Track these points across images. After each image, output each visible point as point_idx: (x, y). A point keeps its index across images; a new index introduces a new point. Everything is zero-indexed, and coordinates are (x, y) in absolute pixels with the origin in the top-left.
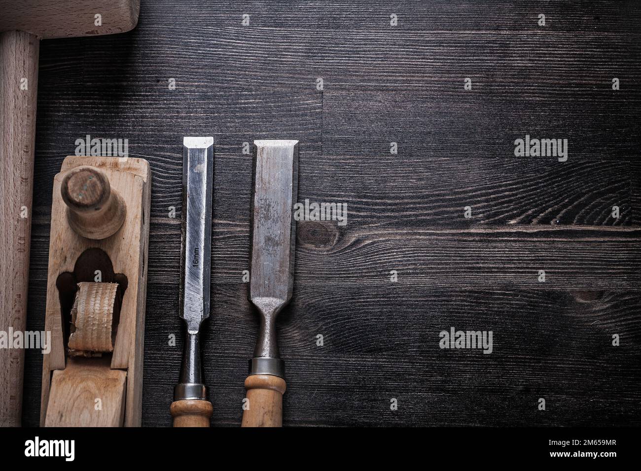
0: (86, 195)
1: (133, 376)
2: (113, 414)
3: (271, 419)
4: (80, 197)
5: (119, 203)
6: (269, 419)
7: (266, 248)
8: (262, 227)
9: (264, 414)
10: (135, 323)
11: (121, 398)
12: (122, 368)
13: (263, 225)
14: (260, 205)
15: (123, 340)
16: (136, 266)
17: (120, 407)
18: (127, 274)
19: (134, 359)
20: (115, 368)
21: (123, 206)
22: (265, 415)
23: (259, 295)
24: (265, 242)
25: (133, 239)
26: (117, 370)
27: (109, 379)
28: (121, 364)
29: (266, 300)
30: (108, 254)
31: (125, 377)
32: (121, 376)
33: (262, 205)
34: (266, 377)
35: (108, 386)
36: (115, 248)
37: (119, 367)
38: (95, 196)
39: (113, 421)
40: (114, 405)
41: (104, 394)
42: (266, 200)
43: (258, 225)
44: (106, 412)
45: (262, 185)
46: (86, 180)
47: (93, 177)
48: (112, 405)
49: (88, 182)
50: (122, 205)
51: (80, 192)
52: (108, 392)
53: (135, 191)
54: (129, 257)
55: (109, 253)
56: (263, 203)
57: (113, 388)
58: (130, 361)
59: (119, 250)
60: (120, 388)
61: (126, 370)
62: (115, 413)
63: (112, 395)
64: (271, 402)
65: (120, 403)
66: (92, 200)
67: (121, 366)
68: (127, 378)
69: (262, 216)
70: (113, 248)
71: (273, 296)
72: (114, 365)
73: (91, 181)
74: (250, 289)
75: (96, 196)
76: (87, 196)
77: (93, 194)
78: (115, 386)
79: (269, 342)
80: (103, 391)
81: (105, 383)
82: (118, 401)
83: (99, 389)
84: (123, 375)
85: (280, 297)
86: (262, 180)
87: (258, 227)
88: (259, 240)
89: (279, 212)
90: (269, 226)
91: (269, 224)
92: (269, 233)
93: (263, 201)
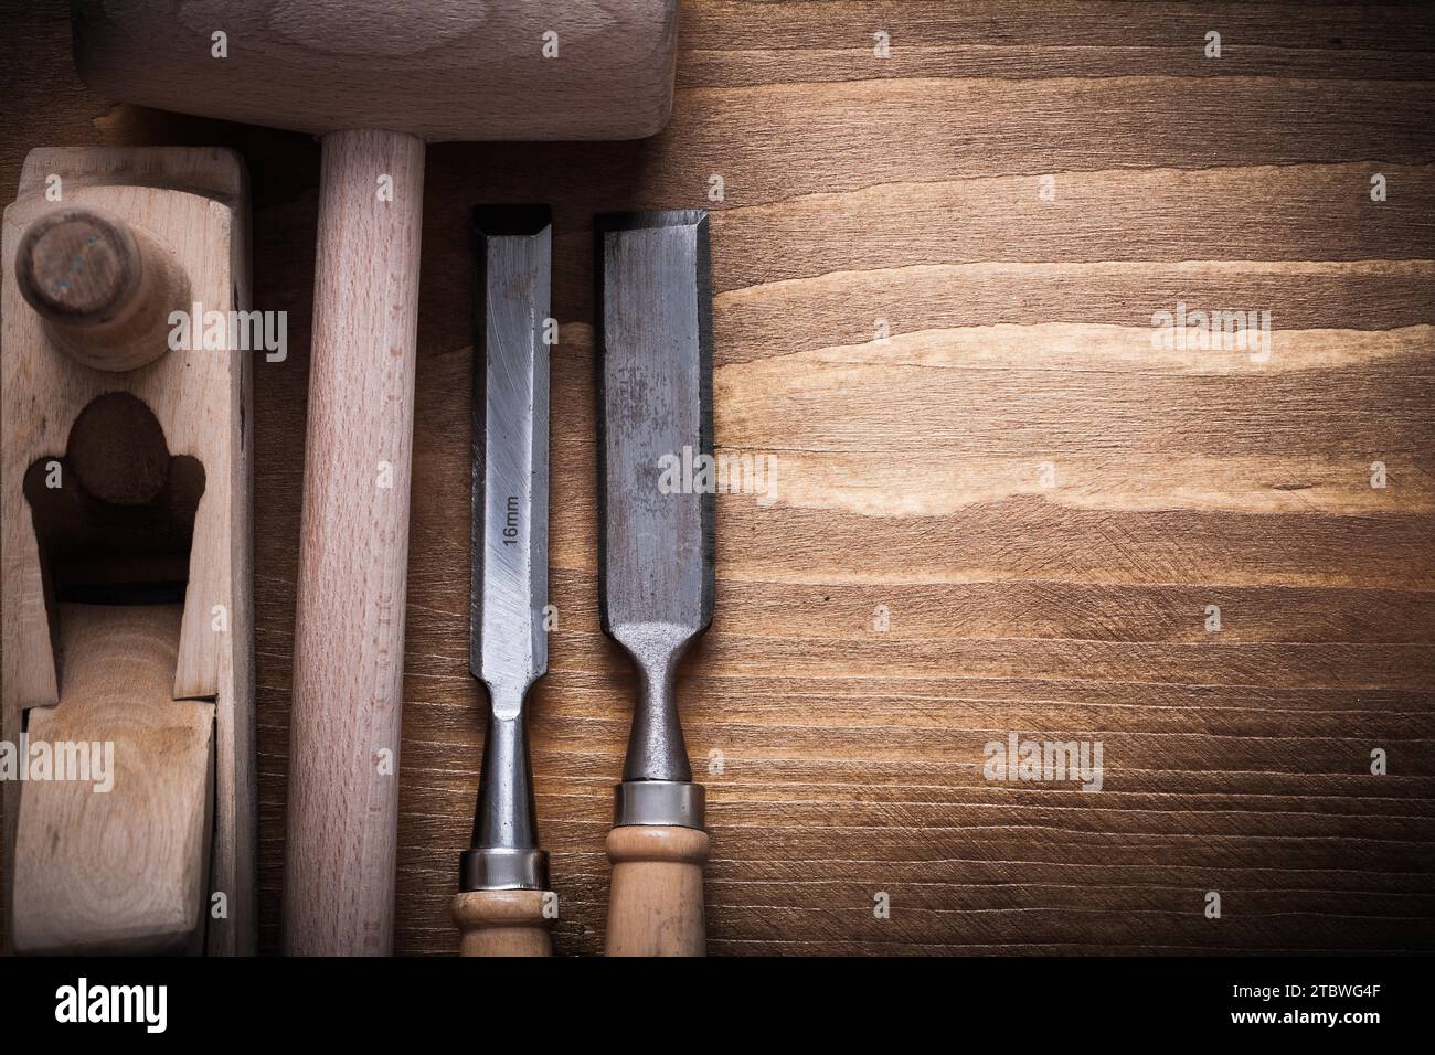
0: (78, 285)
1: (232, 715)
2: (186, 827)
3: (678, 940)
4: (64, 291)
5: (172, 284)
6: (675, 940)
7: (642, 495)
8: (626, 439)
9: (660, 927)
10: (229, 579)
11: (203, 782)
12: (201, 695)
13: (628, 436)
14: (618, 385)
15: (201, 626)
16: (225, 433)
17: (203, 805)
18: (203, 455)
19: (231, 671)
20: (185, 696)
21: (182, 291)
22: (664, 929)
23: (629, 619)
24: (638, 479)
25: (213, 366)
26: (190, 702)
27: (170, 729)
28: (199, 686)
29: (649, 630)
30: (152, 407)
31: (211, 721)
32: (200, 717)
33: (624, 386)
34: (661, 833)
35: (169, 748)
36: (167, 391)
37: (195, 695)
38: (101, 289)
39: (186, 847)
40: (187, 802)
41: (159, 774)
42: (633, 370)
43: (618, 436)
44: (167, 825)
45: (622, 334)
46: (81, 246)
47: (98, 238)
48: (181, 804)
49: (86, 250)
50: (178, 289)
51: (64, 276)
52: (169, 765)
53: (211, 240)
54: (205, 412)
55: (153, 404)
56: (625, 379)
57: (182, 753)
58: (220, 676)
59: (177, 394)
60: (201, 755)
61: (212, 699)
62: (190, 824)
63: (180, 774)
64: (677, 895)
65: (202, 795)
66: (93, 298)
67: (198, 692)
68: (215, 721)
69: (625, 412)
70: (162, 392)
71: (666, 619)
72: (181, 689)
73: (91, 248)
74: (606, 604)
75: (105, 289)
76: (82, 287)
77: (97, 282)
78: (187, 748)
79: (661, 739)
80: (158, 765)
81: (162, 742)
82: (195, 790)
83: (147, 759)
84: (204, 713)
85: (684, 621)
86: (620, 319)
87: (617, 443)
88: (623, 475)
89: (667, 401)
90: (646, 439)
91: (645, 433)
92: (647, 456)
93: (627, 374)
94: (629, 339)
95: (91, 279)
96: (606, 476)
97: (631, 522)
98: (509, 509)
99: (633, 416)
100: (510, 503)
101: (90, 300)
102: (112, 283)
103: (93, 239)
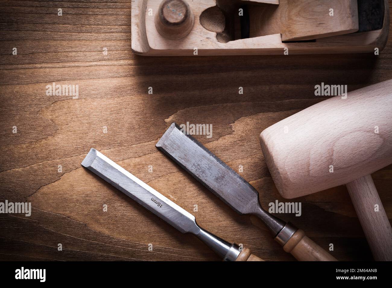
7: (221, 184)
8: (207, 178)
14: (194, 170)
24: (217, 182)
42: (194, 165)
45: (185, 161)
71: (250, 200)
85: (253, 197)
86: (181, 158)
87: (206, 180)
88: (213, 185)
89: (206, 163)
90: (210, 174)
92: (214, 176)
97: (224, 191)
99: (203, 172)
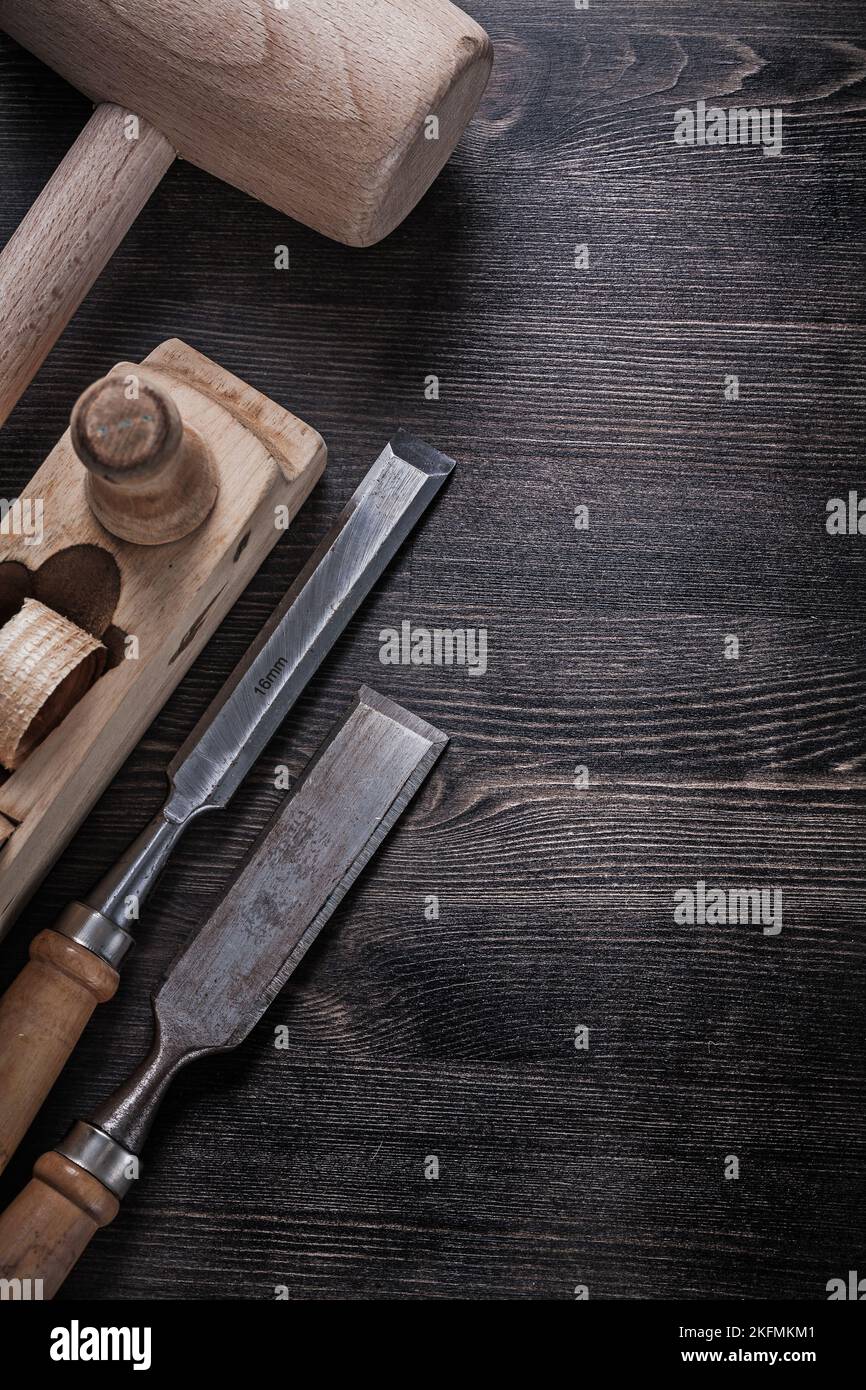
0: (111, 438)
4: (99, 433)
8: (268, 867)
12: (10, 815)
13: (272, 865)
14: (291, 821)
16: (162, 633)
19: (44, 812)
25: (188, 579)
28: (13, 807)
33: (295, 825)
36: (143, 574)
37: (6, 813)
38: (123, 455)
42: (309, 818)
43: (264, 860)
45: (320, 785)
46: (137, 414)
47: (153, 420)
49: (138, 420)
51: (108, 424)
53: (252, 486)
54: (159, 608)
55: (125, 577)
56: (299, 821)
58: (33, 811)
59: (148, 582)
61: (16, 823)
66: (113, 456)
67: (8, 811)
69: (282, 846)
70: (138, 572)
73: (142, 423)
75: (126, 457)
76: (113, 442)
77: (125, 448)
84: (3, 828)
86: (327, 773)
88: (246, 892)
89: (319, 859)
90: (283, 876)
91: (285, 872)
92: (275, 889)
93: (303, 818)
94: (323, 793)
95: (123, 442)
96: (234, 883)
97: (228, 930)
98: (275, 666)
99: (286, 853)
100: (279, 662)
101: (109, 455)
102: (133, 458)
103: (150, 418)
